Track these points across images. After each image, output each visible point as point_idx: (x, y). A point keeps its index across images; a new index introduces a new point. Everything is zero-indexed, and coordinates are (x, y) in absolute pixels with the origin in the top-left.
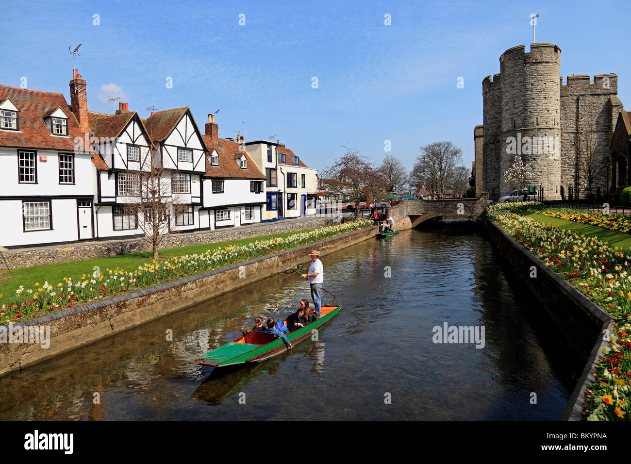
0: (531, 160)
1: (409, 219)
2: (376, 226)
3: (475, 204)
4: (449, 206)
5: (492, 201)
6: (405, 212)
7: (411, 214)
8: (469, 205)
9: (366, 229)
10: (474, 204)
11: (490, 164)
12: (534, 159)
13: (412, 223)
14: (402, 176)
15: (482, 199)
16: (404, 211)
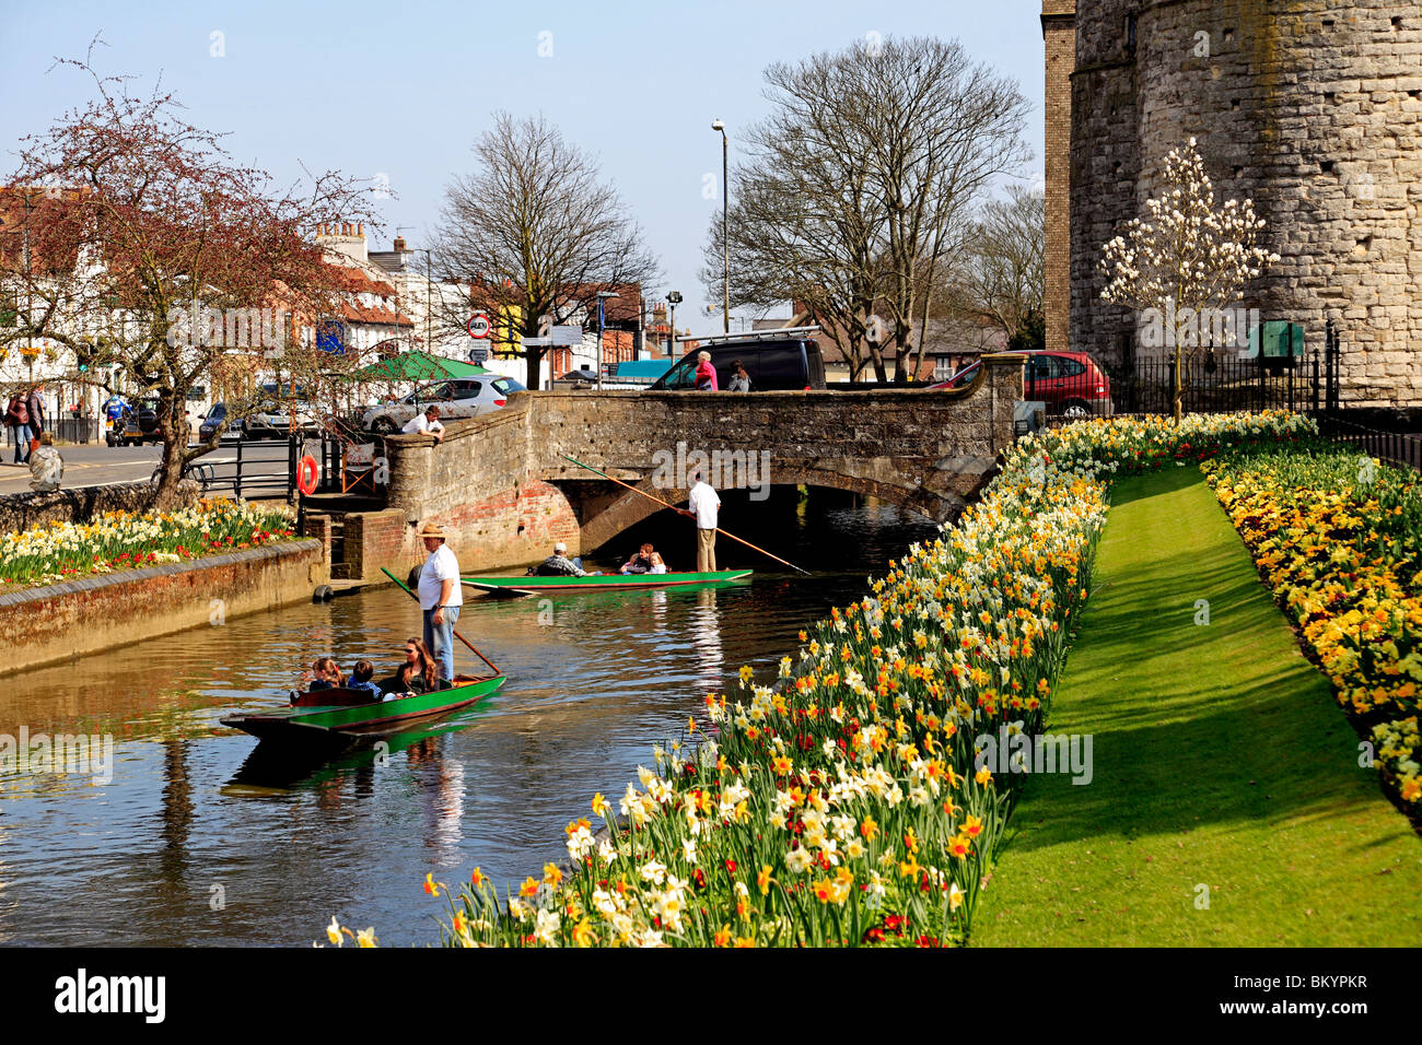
0: (1305, 168)
1: (558, 502)
2: (311, 542)
3: (946, 420)
4: (796, 431)
5: (1040, 406)
6: (531, 463)
7: (573, 474)
8: (910, 429)
9: (214, 560)
10: (937, 422)
11: (1109, 187)
12: (1328, 167)
13: (582, 523)
14: (597, 245)
15: (982, 392)
16: (521, 459)
